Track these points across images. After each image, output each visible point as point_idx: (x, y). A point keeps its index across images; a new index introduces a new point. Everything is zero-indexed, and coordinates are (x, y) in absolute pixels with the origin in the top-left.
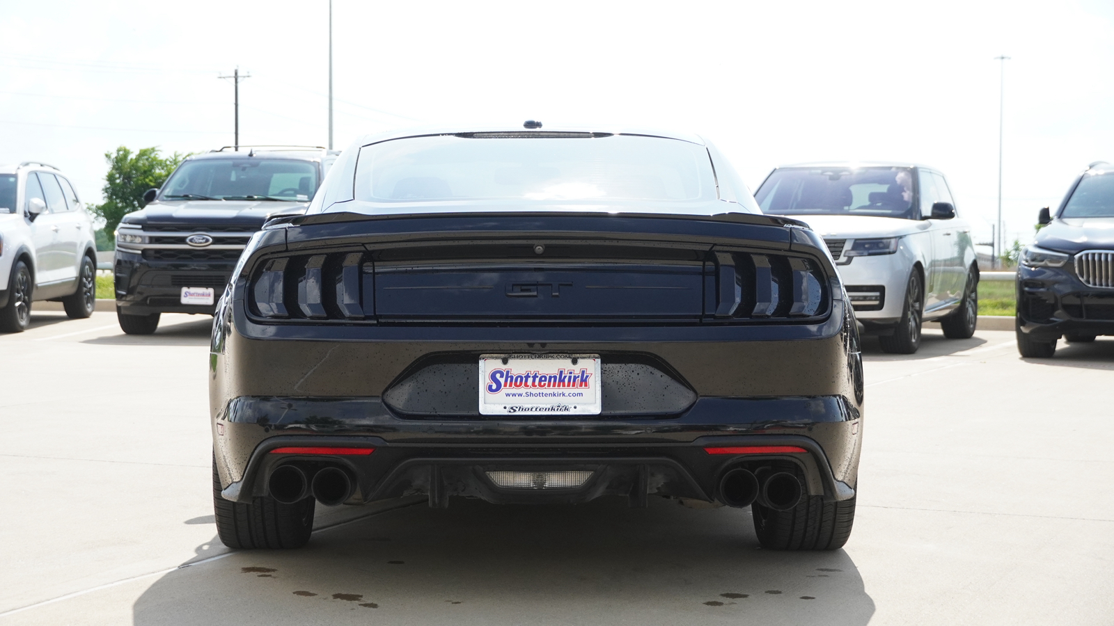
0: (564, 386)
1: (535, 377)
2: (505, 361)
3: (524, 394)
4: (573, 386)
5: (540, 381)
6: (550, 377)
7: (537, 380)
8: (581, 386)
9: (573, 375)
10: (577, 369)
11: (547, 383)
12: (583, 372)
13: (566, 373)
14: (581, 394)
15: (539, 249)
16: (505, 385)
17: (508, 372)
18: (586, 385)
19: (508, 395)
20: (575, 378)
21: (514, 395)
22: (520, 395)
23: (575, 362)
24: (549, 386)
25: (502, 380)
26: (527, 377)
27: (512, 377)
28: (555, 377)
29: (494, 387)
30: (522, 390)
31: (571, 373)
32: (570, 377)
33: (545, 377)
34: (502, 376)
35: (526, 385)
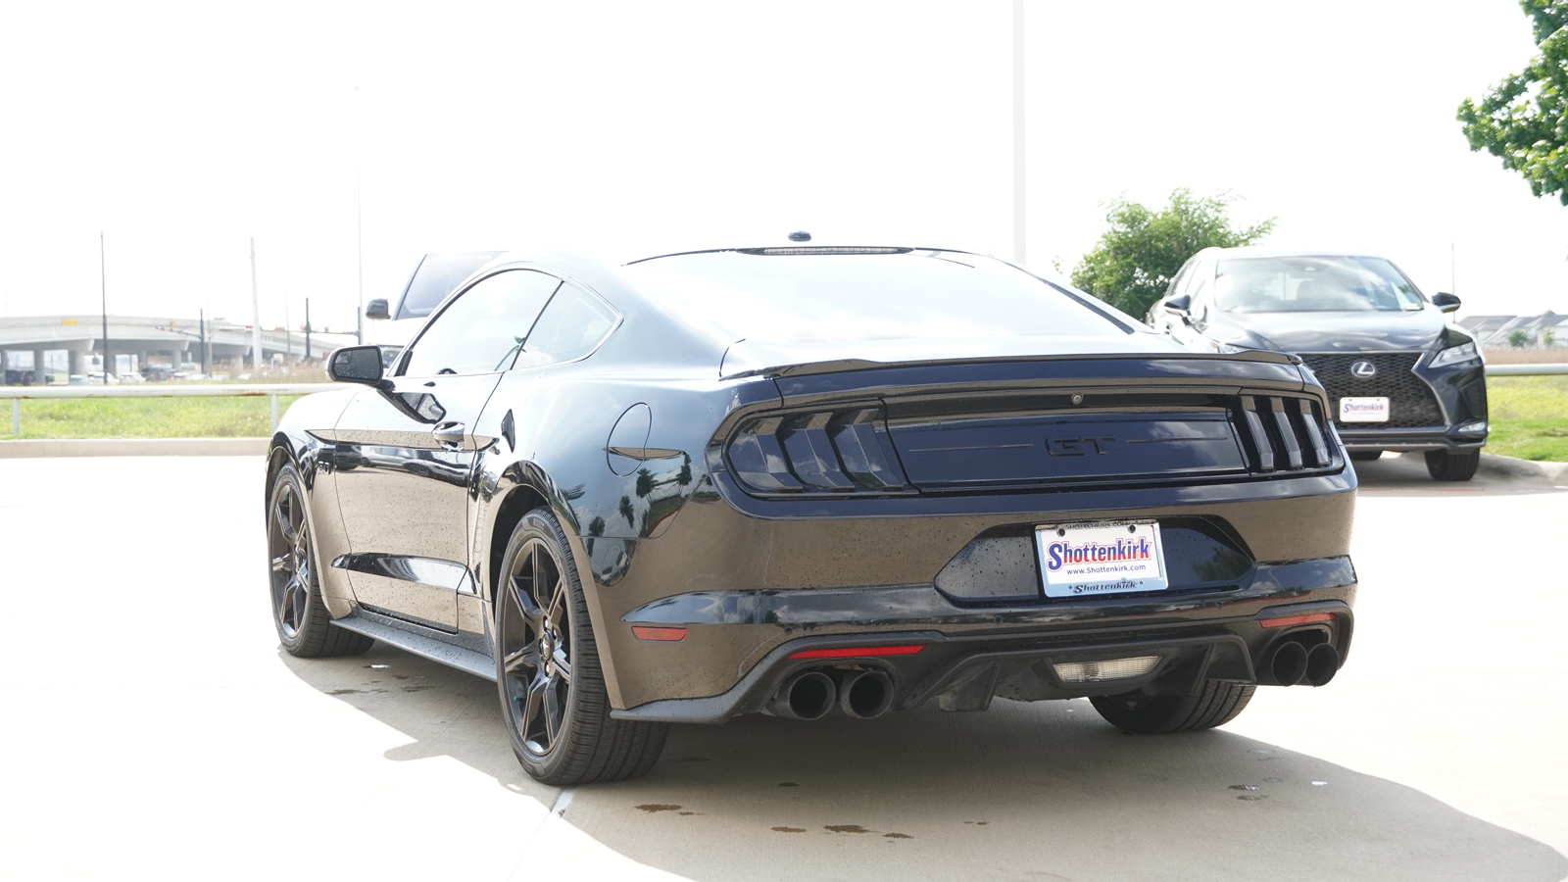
0: (1124, 558)
1: (1094, 549)
2: (1062, 533)
3: (1086, 571)
4: (1134, 557)
5: (1100, 554)
6: (1109, 549)
7: (1096, 552)
8: (1142, 557)
9: (1132, 545)
10: (1135, 538)
11: (1106, 555)
12: (1142, 541)
13: (1124, 544)
14: (1143, 567)
15: (1077, 399)
16: (1065, 561)
17: (1066, 545)
18: (1147, 556)
19: (1070, 572)
20: (1135, 548)
21: (1076, 572)
22: (1082, 571)
23: (1132, 529)
24: (1109, 559)
25: (1061, 555)
26: (1086, 550)
27: (1070, 551)
28: (1114, 548)
29: (1054, 564)
30: (1083, 565)
31: (1129, 543)
32: (1129, 547)
33: (1104, 549)
34: (1060, 551)
35: (1087, 560)
